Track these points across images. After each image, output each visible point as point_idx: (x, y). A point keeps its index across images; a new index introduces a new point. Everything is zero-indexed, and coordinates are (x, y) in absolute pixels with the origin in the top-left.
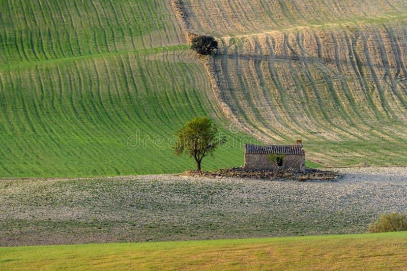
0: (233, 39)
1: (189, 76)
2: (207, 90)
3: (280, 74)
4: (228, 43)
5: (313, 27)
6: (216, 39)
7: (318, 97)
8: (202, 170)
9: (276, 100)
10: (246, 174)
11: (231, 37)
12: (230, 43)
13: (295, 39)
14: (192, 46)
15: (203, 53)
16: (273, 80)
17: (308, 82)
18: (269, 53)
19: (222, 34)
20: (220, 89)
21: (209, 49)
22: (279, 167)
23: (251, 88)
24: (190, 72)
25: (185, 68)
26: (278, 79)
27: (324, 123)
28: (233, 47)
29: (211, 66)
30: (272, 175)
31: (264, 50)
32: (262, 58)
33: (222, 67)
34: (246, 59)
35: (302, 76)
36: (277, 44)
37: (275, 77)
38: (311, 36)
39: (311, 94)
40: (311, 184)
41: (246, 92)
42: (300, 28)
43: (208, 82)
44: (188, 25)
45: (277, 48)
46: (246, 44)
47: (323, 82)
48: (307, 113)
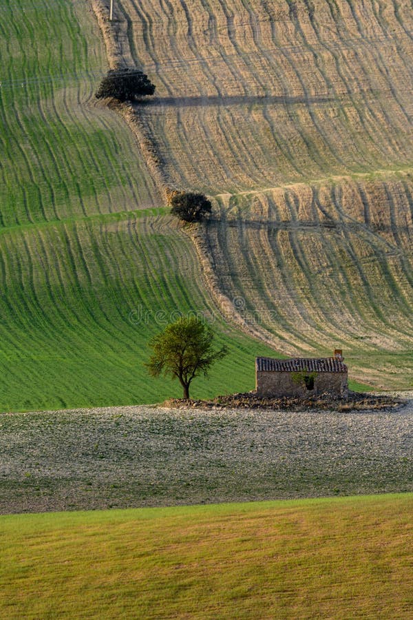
0: (234, 197)
1: (168, 253)
2: (196, 275)
3: (307, 250)
4: (228, 204)
5: (357, 177)
6: (209, 197)
7: (366, 284)
8: (191, 397)
9: (301, 289)
10: (258, 402)
11: (230, 195)
12: (230, 203)
13: (330, 196)
14: (172, 210)
15: (189, 219)
16: (297, 258)
17: (350, 261)
18: (290, 217)
19: (217, 190)
20: (216, 274)
21: (198, 213)
22: (308, 392)
23: (264, 271)
24: (170, 249)
25: (162, 242)
26: (304, 257)
27: (375, 323)
28: (235, 209)
29: (201, 239)
30: (298, 404)
31: (282, 213)
32: (279, 225)
33: (219, 240)
34: (254, 228)
35: (341, 251)
36: (302, 204)
37: (299, 254)
38: (353, 191)
39: (356, 279)
40: (358, 417)
41: (256, 277)
42: (337, 178)
43: (197, 264)
44: (166, 177)
45: (303, 209)
46: (253, 204)
47: (373, 261)
48: (350, 308)
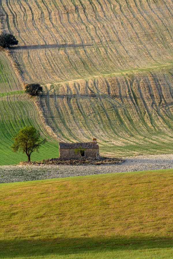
0: (52, 85)
1: (24, 109)
2: (36, 118)
3: (84, 106)
4: (50, 88)
5: (104, 76)
6: (41, 86)
7: (109, 120)
8: (31, 161)
9: (81, 122)
10: (60, 162)
12: (51, 88)
13: (93, 84)
14: (26, 91)
15: (33, 95)
16: (80, 110)
17: (102, 110)
18: (76, 93)
19: (45, 83)
20: (45, 117)
21: (37, 92)
22: (82, 157)
23: (65, 115)
24: (25, 107)
25: (22, 105)
26: (82, 109)
27: (113, 136)
28: (53, 90)
29: (38, 103)
30: (78, 162)
31: (73, 91)
32: (72, 96)
33: (46, 103)
34: (61, 98)
35: (98, 106)
36: (81, 87)
37: (81, 108)
38: (103, 81)
39: (105, 118)
40: (104, 167)
41: (62, 118)
42: (95, 77)
43: (37, 113)
44: (23, 78)
45: (82, 89)
46: (60, 88)
47: (112, 110)
48: (102, 130)
